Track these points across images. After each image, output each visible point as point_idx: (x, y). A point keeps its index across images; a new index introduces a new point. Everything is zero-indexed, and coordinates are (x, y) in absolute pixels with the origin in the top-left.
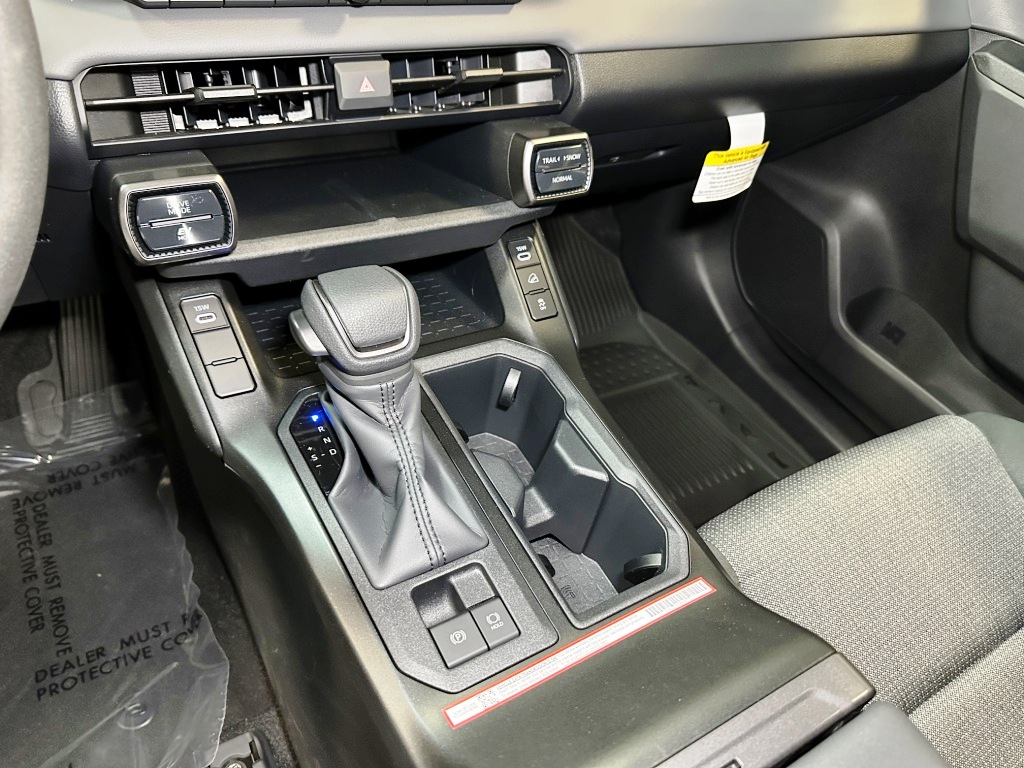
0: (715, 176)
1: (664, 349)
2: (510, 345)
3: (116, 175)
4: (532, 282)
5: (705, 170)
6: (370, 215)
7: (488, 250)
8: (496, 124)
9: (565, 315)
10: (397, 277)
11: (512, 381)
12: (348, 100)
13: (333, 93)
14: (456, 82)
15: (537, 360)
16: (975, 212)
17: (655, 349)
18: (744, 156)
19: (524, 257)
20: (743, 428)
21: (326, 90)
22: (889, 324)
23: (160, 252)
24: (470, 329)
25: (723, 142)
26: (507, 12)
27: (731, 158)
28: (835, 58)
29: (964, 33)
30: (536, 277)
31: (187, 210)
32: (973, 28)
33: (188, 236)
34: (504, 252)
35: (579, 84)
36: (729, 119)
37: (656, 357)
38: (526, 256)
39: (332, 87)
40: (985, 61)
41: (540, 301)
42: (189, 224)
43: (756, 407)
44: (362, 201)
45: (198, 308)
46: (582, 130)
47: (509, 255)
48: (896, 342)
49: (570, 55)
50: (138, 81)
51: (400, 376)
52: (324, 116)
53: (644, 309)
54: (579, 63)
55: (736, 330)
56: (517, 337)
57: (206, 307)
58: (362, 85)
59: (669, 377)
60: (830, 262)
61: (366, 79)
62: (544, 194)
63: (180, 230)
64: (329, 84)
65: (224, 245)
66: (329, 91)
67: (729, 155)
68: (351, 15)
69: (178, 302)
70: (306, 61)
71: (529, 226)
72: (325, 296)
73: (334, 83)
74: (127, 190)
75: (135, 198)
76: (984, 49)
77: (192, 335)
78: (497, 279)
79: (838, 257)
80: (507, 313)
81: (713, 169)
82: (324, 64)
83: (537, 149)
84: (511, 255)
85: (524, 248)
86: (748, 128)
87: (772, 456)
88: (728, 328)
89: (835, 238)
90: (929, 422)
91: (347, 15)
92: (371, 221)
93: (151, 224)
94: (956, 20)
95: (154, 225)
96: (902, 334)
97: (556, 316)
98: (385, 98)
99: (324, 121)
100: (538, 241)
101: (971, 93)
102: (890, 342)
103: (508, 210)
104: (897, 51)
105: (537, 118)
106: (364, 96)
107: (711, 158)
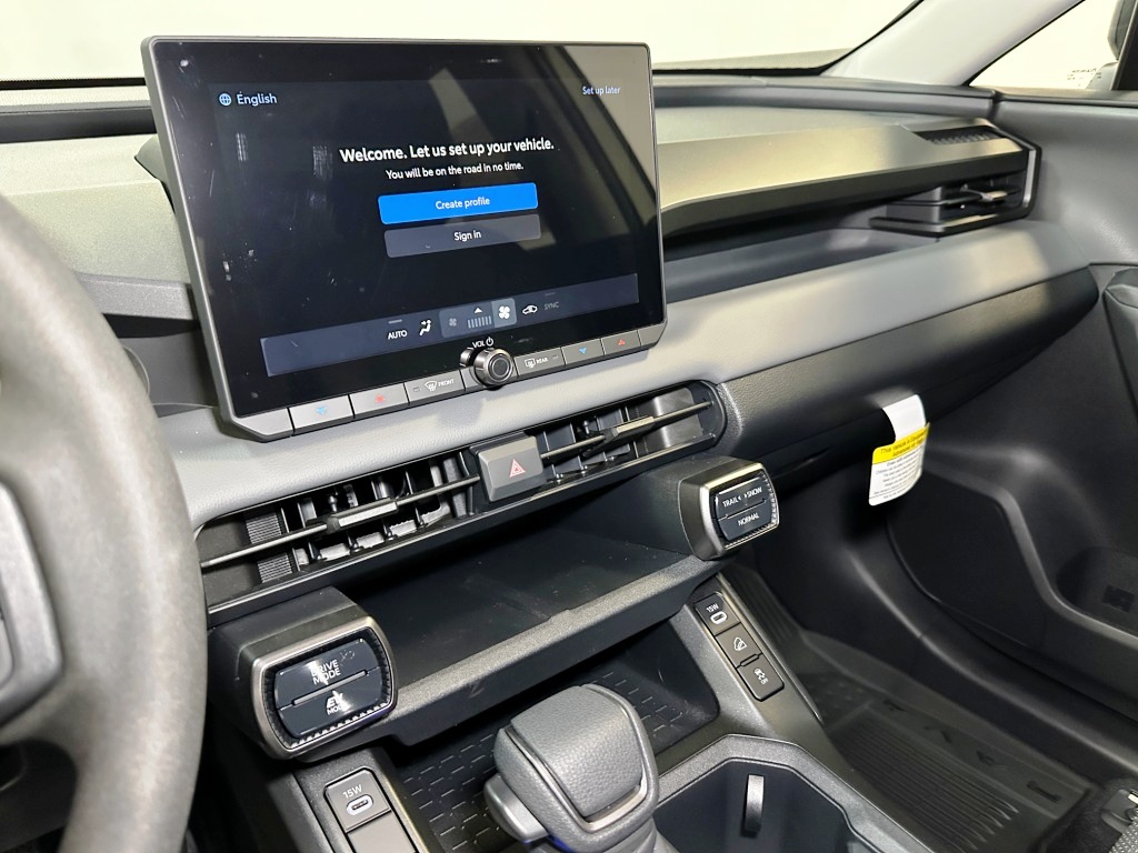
0: (888, 472)
1: (846, 672)
2: (740, 743)
3: (243, 648)
4: (739, 649)
5: (874, 468)
6: (538, 614)
7: (672, 620)
8: (652, 474)
9: (793, 685)
10: (609, 697)
11: (756, 792)
12: (497, 490)
13: (478, 486)
14: (606, 442)
15: (784, 757)
17: (835, 675)
18: (911, 444)
19: (719, 620)
20: (981, 756)
21: (467, 486)
22: (1109, 588)
23: (305, 736)
24: (677, 730)
25: (885, 434)
26: (645, 357)
27: (899, 450)
28: (976, 325)
29: (1086, 272)
30: (742, 642)
31: (337, 673)
32: (1092, 264)
33: (340, 704)
34: (693, 618)
35: (733, 412)
36: (886, 410)
37: (841, 685)
38: (720, 617)
39: (478, 478)
40: (1124, 293)
41: (758, 672)
42: (339, 690)
43: (986, 724)
44: (518, 596)
45: (349, 794)
46: (754, 460)
47: (701, 620)
48: (1126, 607)
49: (715, 385)
50: (253, 527)
51: (646, 837)
52: (468, 511)
53: (805, 627)
54: (728, 393)
55: (925, 632)
56: (745, 730)
57: (358, 789)
58: (509, 469)
59: (866, 706)
60: (1016, 532)
61: (514, 462)
62: (732, 541)
63: (330, 701)
64: (472, 476)
65: (383, 705)
66: (473, 484)
67: (896, 447)
68: (488, 400)
69: (321, 791)
70: (438, 459)
71: (713, 580)
72: (532, 750)
73: (480, 473)
74: (261, 665)
75: (272, 673)
76: (1116, 282)
77: (346, 835)
78: (694, 656)
79: (1024, 526)
80: (720, 698)
81: (884, 466)
82: (464, 456)
83: (713, 493)
84: (703, 619)
85: (716, 607)
86: (907, 414)
87: (1031, 786)
88: (917, 633)
89: (1011, 504)
91: (484, 400)
92: (541, 623)
93: (293, 703)
94: (1076, 260)
95: (296, 702)
96: (1130, 597)
97: (782, 688)
98: (537, 477)
99: (468, 516)
100: (728, 596)
102: (1118, 610)
103: (691, 567)
104: (1031, 304)
105: (693, 457)
106: (514, 481)
107: (879, 454)
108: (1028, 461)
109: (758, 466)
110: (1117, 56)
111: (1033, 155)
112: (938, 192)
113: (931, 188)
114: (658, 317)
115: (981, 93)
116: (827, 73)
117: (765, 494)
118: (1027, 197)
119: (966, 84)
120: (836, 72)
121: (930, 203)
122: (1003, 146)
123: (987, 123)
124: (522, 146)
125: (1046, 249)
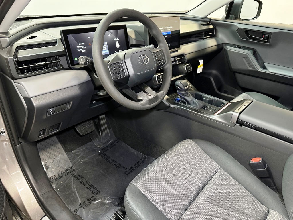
5: (198, 68)
16: (233, 67)
18: (202, 66)
22: (225, 90)
25: (199, 64)
26: (178, 51)
28: (209, 50)
29: (222, 44)
35: (186, 59)
36: (199, 61)
40: (226, 47)
48: (227, 93)
54: (185, 56)
62: (188, 72)
67: (200, 66)
74: (157, 76)
76: (225, 45)
79: (213, 81)
83: (186, 66)
86: (201, 62)
90: (234, 99)
94: (221, 42)
96: (227, 91)
101: (226, 51)
104: (215, 48)
107: (198, 66)
108: (214, 72)
109: (190, 64)
110: (226, 13)
111: (215, 28)
112: (204, 33)
113: (203, 32)
114: (180, 47)
115: (208, 19)
116: (186, 14)
117: (191, 67)
118: (214, 34)
119: (206, 17)
120: (187, 14)
121: (203, 34)
122: (211, 27)
123: (209, 23)
124: (170, 27)
125: (217, 41)
